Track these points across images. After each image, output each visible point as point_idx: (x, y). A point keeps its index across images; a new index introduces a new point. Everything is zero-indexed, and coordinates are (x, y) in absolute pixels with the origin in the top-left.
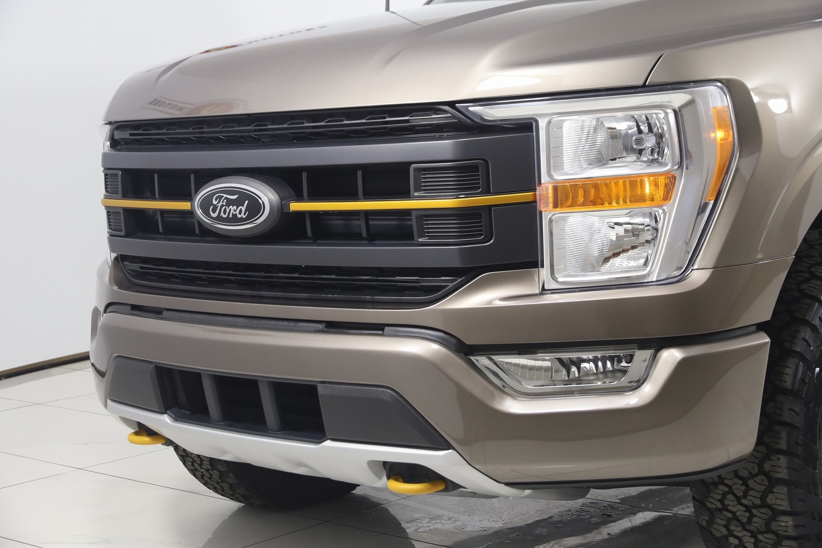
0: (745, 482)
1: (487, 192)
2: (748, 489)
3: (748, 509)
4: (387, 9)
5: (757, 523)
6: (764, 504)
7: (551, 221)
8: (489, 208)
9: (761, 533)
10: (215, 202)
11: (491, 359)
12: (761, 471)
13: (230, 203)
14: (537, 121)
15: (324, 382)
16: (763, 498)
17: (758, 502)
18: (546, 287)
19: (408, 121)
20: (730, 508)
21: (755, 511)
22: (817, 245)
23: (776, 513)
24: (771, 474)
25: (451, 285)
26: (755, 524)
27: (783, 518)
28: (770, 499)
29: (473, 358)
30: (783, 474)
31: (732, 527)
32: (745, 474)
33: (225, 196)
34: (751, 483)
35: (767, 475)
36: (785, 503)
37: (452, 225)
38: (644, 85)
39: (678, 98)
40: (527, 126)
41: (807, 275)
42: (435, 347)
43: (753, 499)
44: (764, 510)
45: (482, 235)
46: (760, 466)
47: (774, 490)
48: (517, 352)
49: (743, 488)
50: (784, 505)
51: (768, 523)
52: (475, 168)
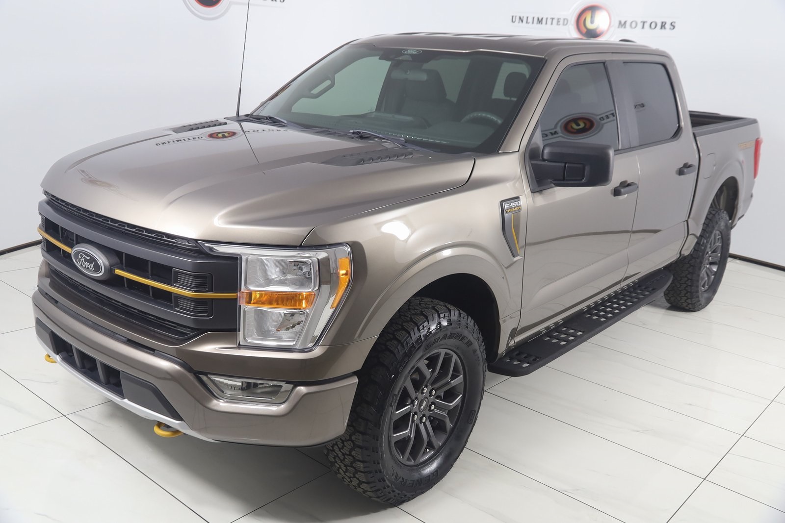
0: (343, 442)
1: (211, 291)
2: (344, 446)
3: (343, 454)
5: (347, 461)
6: (350, 455)
7: (244, 312)
8: (212, 300)
9: (349, 466)
10: (80, 257)
11: (209, 378)
12: (350, 440)
13: (86, 260)
14: (241, 258)
15: (123, 371)
16: (350, 452)
17: (348, 453)
18: (241, 343)
19: (174, 242)
21: (346, 456)
23: (355, 460)
25: (191, 334)
27: (358, 463)
28: (353, 453)
30: (360, 443)
31: (336, 460)
32: (344, 439)
33: (84, 256)
34: (345, 443)
35: (353, 441)
36: (360, 457)
37: (191, 306)
38: (300, 246)
39: (322, 255)
40: (235, 259)
42: (177, 367)
43: (346, 450)
44: (350, 457)
45: (207, 312)
46: (350, 436)
47: (355, 450)
49: (342, 445)
50: (360, 458)
51: (352, 463)
52: (204, 277)
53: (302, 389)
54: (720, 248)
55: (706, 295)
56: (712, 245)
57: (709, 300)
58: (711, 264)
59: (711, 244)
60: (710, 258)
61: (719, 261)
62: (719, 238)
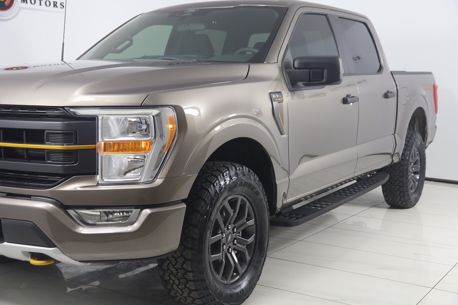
0: (176, 259)
1: (76, 144)
2: (177, 262)
3: (177, 270)
4: (62, 60)
5: (180, 275)
6: (182, 268)
7: (102, 157)
8: (77, 150)
9: (181, 279)
11: (75, 211)
12: (182, 256)
14: (98, 117)
15: (4, 218)
16: (182, 266)
17: (180, 267)
18: (99, 183)
19: (45, 113)
20: (170, 269)
21: (179, 271)
22: (211, 168)
23: (186, 272)
24: (185, 256)
25: (60, 180)
26: (179, 276)
27: (189, 273)
28: (185, 266)
29: (68, 211)
30: (190, 257)
31: (171, 277)
32: (176, 256)
34: (178, 260)
35: (184, 257)
36: (190, 268)
37: (61, 157)
38: (141, 106)
39: (155, 112)
40: (93, 119)
41: (205, 180)
42: (51, 205)
43: (178, 266)
44: (182, 270)
45: (73, 161)
46: (182, 253)
47: (186, 263)
48: (86, 208)
49: (175, 262)
50: (190, 269)
51: (183, 275)
52: (71, 134)
53: (147, 212)
54: (419, 160)
55: (414, 196)
56: (414, 158)
57: (417, 200)
58: (415, 173)
59: (412, 157)
60: (413, 168)
61: (420, 172)
62: (417, 154)
